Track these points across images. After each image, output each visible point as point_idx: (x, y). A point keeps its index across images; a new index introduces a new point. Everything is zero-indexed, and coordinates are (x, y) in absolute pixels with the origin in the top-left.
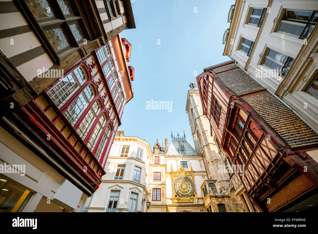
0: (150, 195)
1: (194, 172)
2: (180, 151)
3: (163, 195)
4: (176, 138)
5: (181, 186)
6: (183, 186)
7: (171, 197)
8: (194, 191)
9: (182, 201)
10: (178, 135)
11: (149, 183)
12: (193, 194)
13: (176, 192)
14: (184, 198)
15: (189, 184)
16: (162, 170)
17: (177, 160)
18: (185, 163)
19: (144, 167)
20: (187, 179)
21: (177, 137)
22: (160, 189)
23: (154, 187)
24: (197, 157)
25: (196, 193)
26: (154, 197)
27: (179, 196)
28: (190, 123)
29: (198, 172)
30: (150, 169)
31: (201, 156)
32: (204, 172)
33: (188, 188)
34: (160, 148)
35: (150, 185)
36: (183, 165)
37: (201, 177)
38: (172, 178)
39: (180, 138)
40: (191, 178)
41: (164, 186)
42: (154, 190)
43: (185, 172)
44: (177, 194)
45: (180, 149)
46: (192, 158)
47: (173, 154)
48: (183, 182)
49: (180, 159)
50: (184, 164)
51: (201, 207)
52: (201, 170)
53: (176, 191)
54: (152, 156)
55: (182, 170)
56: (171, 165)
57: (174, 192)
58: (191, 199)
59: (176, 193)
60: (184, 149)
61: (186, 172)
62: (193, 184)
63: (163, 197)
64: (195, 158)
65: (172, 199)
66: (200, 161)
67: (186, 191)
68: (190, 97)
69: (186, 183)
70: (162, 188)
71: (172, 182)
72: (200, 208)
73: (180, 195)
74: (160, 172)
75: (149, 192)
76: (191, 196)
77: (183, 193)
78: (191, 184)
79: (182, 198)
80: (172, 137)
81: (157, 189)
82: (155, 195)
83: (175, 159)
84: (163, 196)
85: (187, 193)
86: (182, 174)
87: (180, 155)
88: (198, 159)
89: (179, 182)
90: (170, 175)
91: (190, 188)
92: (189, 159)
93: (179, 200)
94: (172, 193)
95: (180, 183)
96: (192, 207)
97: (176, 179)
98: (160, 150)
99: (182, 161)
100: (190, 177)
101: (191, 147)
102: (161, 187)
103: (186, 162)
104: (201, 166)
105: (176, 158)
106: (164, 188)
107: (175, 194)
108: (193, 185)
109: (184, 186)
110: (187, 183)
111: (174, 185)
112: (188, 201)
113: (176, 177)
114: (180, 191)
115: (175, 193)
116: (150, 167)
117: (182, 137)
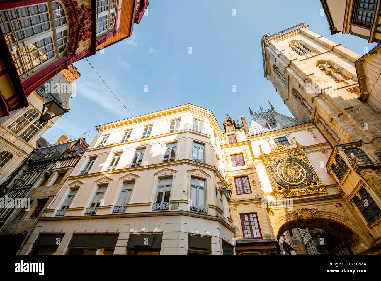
0: (231, 186)
1: (304, 148)
2: (269, 125)
3: (254, 183)
4: (258, 113)
5: (286, 173)
6: (288, 171)
7: (271, 191)
8: (312, 175)
9: (293, 194)
10: (261, 109)
11: (226, 171)
12: (312, 181)
13: (278, 183)
14: (295, 190)
15: (300, 167)
16: (244, 148)
17: (267, 139)
18: (284, 139)
19: (210, 142)
20: (292, 160)
21: (260, 112)
22: (247, 176)
23: (236, 174)
24: (305, 126)
25: (317, 178)
26: (238, 189)
27: (285, 188)
28: (277, 88)
29: (312, 147)
30: (223, 152)
31: (311, 123)
32: (324, 144)
33: (299, 173)
34: (234, 123)
35: (228, 172)
36: (280, 143)
37: (321, 153)
38: (265, 164)
39: (265, 111)
40: (302, 158)
41: (253, 171)
42: (237, 179)
43: (286, 151)
44: (281, 185)
45: (268, 123)
46: (294, 130)
47: (258, 131)
48: (286, 167)
49: (273, 136)
50: (282, 140)
51: (334, 200)
52: (316, 143)
53: (278, 181)
54: (224, 136)
55: (281, 149)
56: (260, 146)
57: (275, 183)
58: (310, 189)
59: (279, 184)
60: (275, 121)
61: (289, 151)
62: (308, 166)
63: (255, 187)
64: (300, 129)
65: (273, 194)
66: (310, 130)
67: (297, 178)
68: (267, 48)
69: (293, 167)
70: (249, 174)
71: (267, 169)
72: (334, 202)
73: (287, 186)
74: (242, 154)
75: (229, 183)
76: (309, 185)
77: (293, 182)
78: (303, 167)
79: (291, 191)
80: (251, 113)
81: (241, 177)
82: (241, 185)
83: (265, 137)
84: (255, 184)
85: (299, 181)
86: (282, 155)
87: (271, 130)
88: (306, 128)
89: (280, 167)
90: (261, 161)
91: (302, 172)
92: (288, 132)
93: (287, 194)
94: (272, 186)
95: (281, 168)
96: (316, 202)
97: (272, 164)
98: (235, 127)
99: (276, 137)
100: (298, 157)
101: (288, 118)
102: (249, 173)
103: (285, 137)
104: (315, 137)
105: (264, 135)
106: (254, 173)
107: (277, 186)
108: (308, 168)
109: (291, 172)
110: (296, 166)
111: (272, 173)
112: (305, 194)
113: (273, 162)
114: (284, 181)
115: (277, 184)
116: (223, 150)
117: (267, 110)
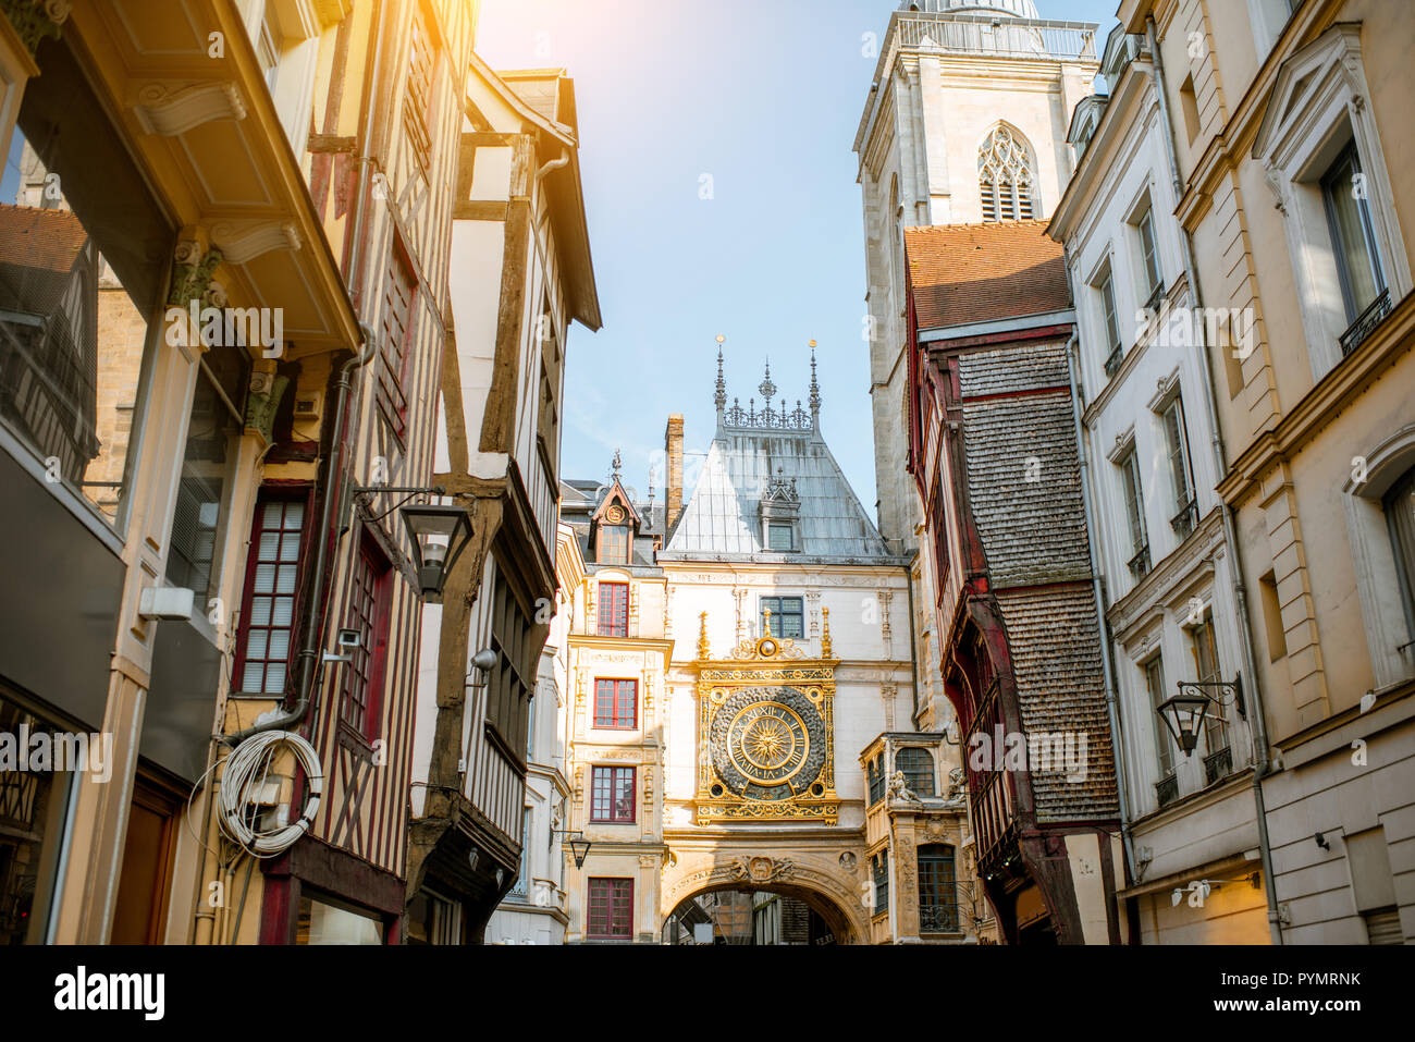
0: (577, 796)
1: (837, 666)
2: (766, 525)
3: (647, 798)
4: (747, 410)
5: (752, 742)
6: (762, 738)
7: (689, 796)
8: (821, 765)
9: (748, 814)
10: (768, 389)
11: (570, 739)
12: (816, 779)
13: (718, 772)
14: (758, 803)
15: (800, 729)
16: (648, 667)
17: (738, 589)
18: (795, 607)
20: (787, 705)
21: (760, 406)
22: (634, 768)
23: (598, 759)
24: (876, 574)
25: (831, 776)
26: (597, 805)
27: (734, 791)
28: (874, 290)
29: (863, 665)
30: (573, 663)
31: (901, 570)
32: (899, 665)
33: (788, 750)
34: (636, 526)
35: (575, 746)
36: (776, 619)
37: (877, 691)
38: (697, 696)
39: (778, 412)
40: (816, 700)
41: (653, 755)
42: (598, 772)
43: (783, 665)
44: (724, 782)
45: (766, 512)
46: (839, 580)
48: (761, 720)
49: (765, 583)
50: (785, 613)
51: (844, 843)
52: (881, 656)
53: (721, 767)
54: (585, 582)
55: (768, 651)
56: (703, 616)
57: (710, 772)
58: (797, 805)
59: (720, 777)
60: (794, 514)
61: (791, 666)
62: (823, 731)
63: (649, 808)
64: (860, 580)
65: (693, 805)
66: (886, 597)
67: (778, 766)
69: (780, 725)
70: (642, 765)
71: (701, 716)
72: (843, 847)
73: (741, 786)
74: (636, 681)
75: (572, 783)
76: (799, 791)
77: (760, 777)
78: (809, 731)
79: (750, 802)
80: (720, 401)
81: (614, 768)
82: (607, 794)
83: (730, 578)
84: (650, 801)
85: (777, 777)
86: (762, 674)
87: (766, 558)
88: (879, 582)
89: (743, 719)
90: (691, 679)
91: (799, 750)
92: (818, 580)
93: (733, 811)
94: (697, 777)
95: (744, 723)
96: (798, 843)
97: (722, 701)
98: (636, 530)
99: (771, 592)
100: (808, 692)
101: (850, 497)
102: (640, 762)
103: (800, 599)
104: (887, 629)
105: (733, 571)
106: (655, 764)
107: (713, 780)
108: (821, 737)
109: (769, 740)
110: (790, 723)
111: (710, 736)
112: (780, 817)
113: (726, 693)
114: (738, 768)
115: (715, 776)
116: (574, 652)
117: (790, 408)
